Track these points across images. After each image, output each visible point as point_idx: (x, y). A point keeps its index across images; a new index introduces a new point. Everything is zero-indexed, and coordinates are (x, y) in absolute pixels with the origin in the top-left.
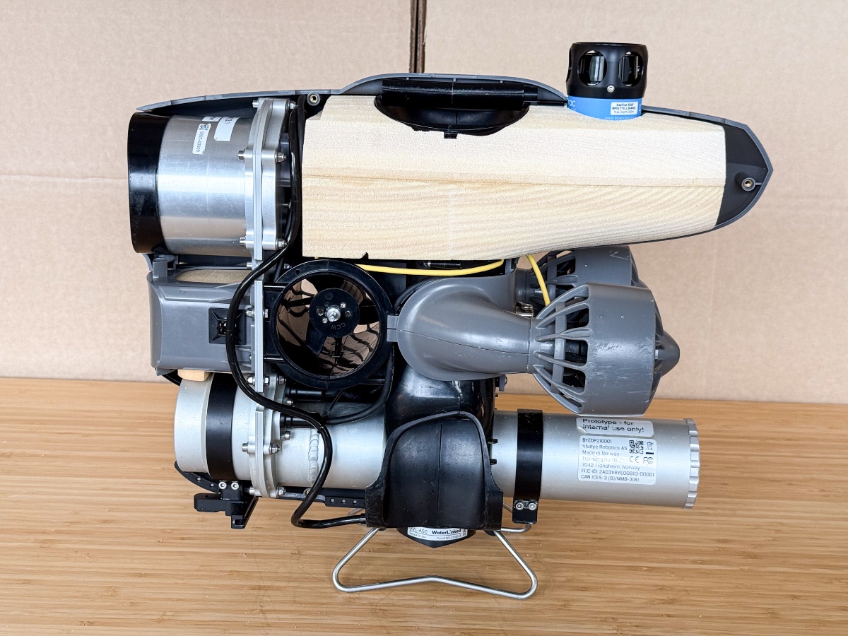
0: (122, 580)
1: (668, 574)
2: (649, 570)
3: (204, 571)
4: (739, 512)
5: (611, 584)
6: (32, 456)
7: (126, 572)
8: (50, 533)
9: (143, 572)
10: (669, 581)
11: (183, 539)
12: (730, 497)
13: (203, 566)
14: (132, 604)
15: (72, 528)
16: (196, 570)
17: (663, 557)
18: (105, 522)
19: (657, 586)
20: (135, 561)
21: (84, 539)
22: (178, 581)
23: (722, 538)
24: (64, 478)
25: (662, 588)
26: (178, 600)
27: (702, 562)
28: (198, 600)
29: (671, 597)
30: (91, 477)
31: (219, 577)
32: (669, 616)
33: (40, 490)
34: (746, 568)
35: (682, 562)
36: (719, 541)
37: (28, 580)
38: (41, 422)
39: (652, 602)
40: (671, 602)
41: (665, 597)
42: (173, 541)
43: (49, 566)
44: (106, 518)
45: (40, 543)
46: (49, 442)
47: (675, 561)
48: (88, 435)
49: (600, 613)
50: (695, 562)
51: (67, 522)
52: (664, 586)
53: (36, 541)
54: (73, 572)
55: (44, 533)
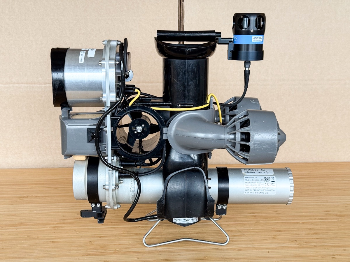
0: (93, 239)
1: (311, 224)
2: (303, 223)
3: (125, 234)
5: (290, 229)
9: (101, 236)
10: (312, 226)
13: (124, 232)
14: (101, 247)
17: (306, 218)
19: (308, 228)
20: (96, 232)
25: (310, 229)
28: (128, 244)
29: (315, 232)
32: (317, 238)
35: (314, 219)
37: (54, 242)
39: (308, 234)
40: (316, 234)
41: (313, 232)
43: (61, 236)
47: (311, 219)
49: (289, 239)
51: (61, 220)
52: (311, 228)
53: (51, 227)
54: (71, 238)
55: (53, 224)
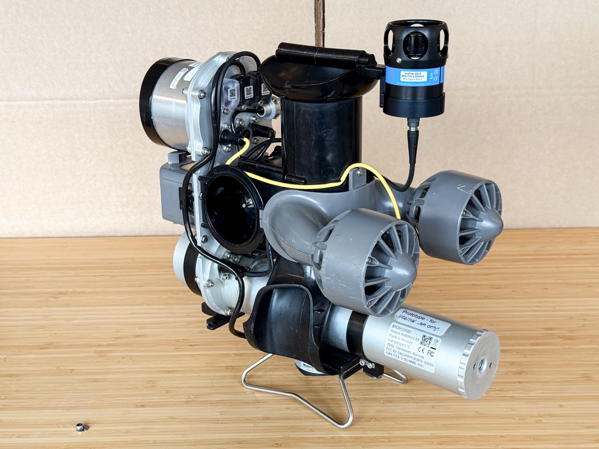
0: (157, 375)
1: (515, 354)
3: (209, 367)
4: (557, 308)
6: (80, 292)
7: (159, 370)
8: (104, 346)
9: (170, 370)
10: (516, 358)
11: (191, 345)
12: (550, 298)
13: (208, 363)
14: (167, 391)
15: (118, 342)
16: (204, 367)
17: (511, 342)
18: (138, 336)
19: (509, 362)
20: (163, 362)
21: (126, 349)
22: (194, 375)
23: (548, 327)
24: (106, 307)
25: (513, 364)
26: (196, 387)
27: (537, 345)
28: (209, 387)
29: (519, 369)
30: (123, 305)
31: (220, 371)
32: (520, 382)
33: (90, 316)
34: (567, 347)
35: (524, 345)
36: (547, 329)
38: (81, 269)
39: (507, 373)
40: (520, 373)
41: (515, 370)
42: (185, 347)
43: (108, 369)
44: (138, 334)
45: (99, 353)
46: (90, 282)
47: (519, 345)
48: (114, 276)
50: (532, 344)
51: (113, 338)
52: (513, 362)
53: (96, 352)
55: (100, 346)
